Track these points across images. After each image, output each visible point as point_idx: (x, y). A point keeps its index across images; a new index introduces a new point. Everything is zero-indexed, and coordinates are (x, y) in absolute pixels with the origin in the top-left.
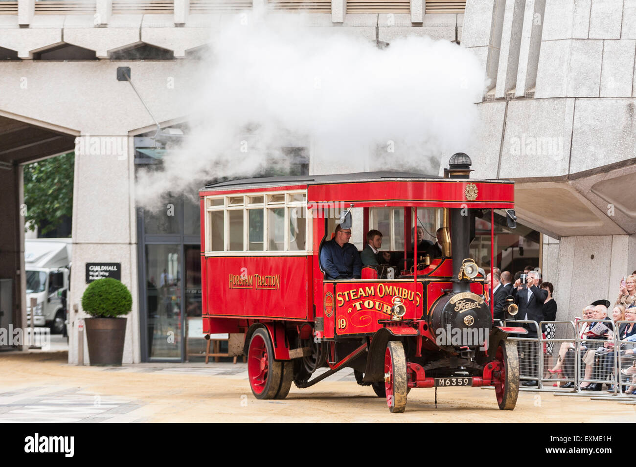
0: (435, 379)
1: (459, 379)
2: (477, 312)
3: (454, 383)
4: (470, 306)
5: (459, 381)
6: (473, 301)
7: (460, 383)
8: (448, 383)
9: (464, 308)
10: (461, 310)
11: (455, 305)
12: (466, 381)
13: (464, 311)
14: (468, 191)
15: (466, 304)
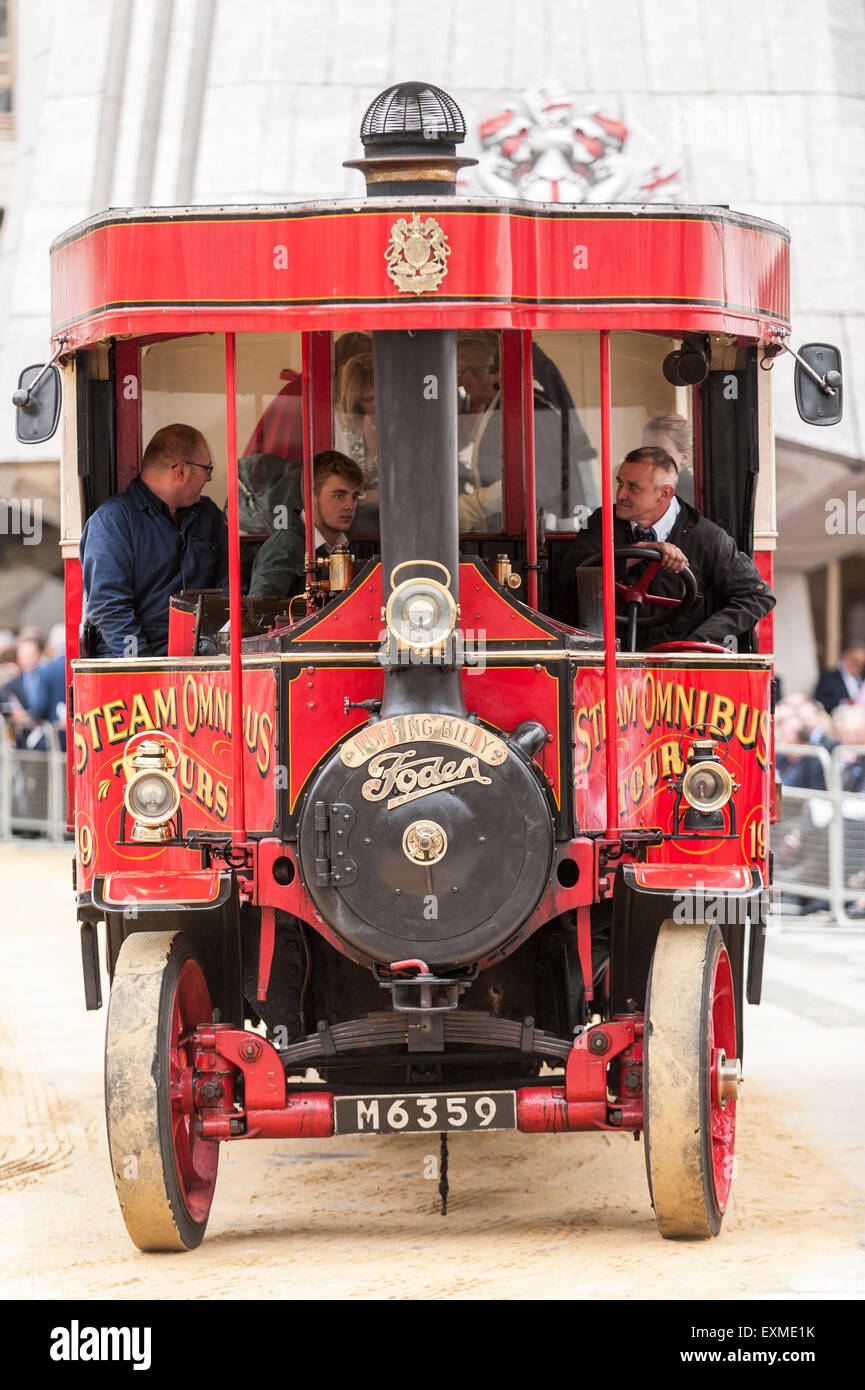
0: (337, 1098)
1: (450, 1102)
2: (474, 806)
3: (427, 1118)
4: (438, 779)
5: (451, 1109)
6: (455, 754)
7: (457, 1116)
8: (398, 1118)
9: (412, 784)
10: (395, 792)
11: (363, 773)
12: (486, 1108)
13: (405, 798)
14: (402, 252)
15: (417, 769)
